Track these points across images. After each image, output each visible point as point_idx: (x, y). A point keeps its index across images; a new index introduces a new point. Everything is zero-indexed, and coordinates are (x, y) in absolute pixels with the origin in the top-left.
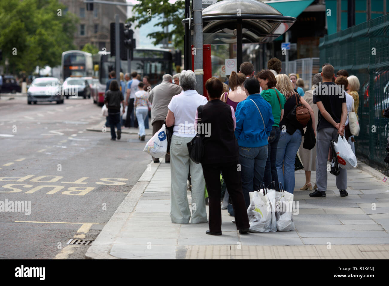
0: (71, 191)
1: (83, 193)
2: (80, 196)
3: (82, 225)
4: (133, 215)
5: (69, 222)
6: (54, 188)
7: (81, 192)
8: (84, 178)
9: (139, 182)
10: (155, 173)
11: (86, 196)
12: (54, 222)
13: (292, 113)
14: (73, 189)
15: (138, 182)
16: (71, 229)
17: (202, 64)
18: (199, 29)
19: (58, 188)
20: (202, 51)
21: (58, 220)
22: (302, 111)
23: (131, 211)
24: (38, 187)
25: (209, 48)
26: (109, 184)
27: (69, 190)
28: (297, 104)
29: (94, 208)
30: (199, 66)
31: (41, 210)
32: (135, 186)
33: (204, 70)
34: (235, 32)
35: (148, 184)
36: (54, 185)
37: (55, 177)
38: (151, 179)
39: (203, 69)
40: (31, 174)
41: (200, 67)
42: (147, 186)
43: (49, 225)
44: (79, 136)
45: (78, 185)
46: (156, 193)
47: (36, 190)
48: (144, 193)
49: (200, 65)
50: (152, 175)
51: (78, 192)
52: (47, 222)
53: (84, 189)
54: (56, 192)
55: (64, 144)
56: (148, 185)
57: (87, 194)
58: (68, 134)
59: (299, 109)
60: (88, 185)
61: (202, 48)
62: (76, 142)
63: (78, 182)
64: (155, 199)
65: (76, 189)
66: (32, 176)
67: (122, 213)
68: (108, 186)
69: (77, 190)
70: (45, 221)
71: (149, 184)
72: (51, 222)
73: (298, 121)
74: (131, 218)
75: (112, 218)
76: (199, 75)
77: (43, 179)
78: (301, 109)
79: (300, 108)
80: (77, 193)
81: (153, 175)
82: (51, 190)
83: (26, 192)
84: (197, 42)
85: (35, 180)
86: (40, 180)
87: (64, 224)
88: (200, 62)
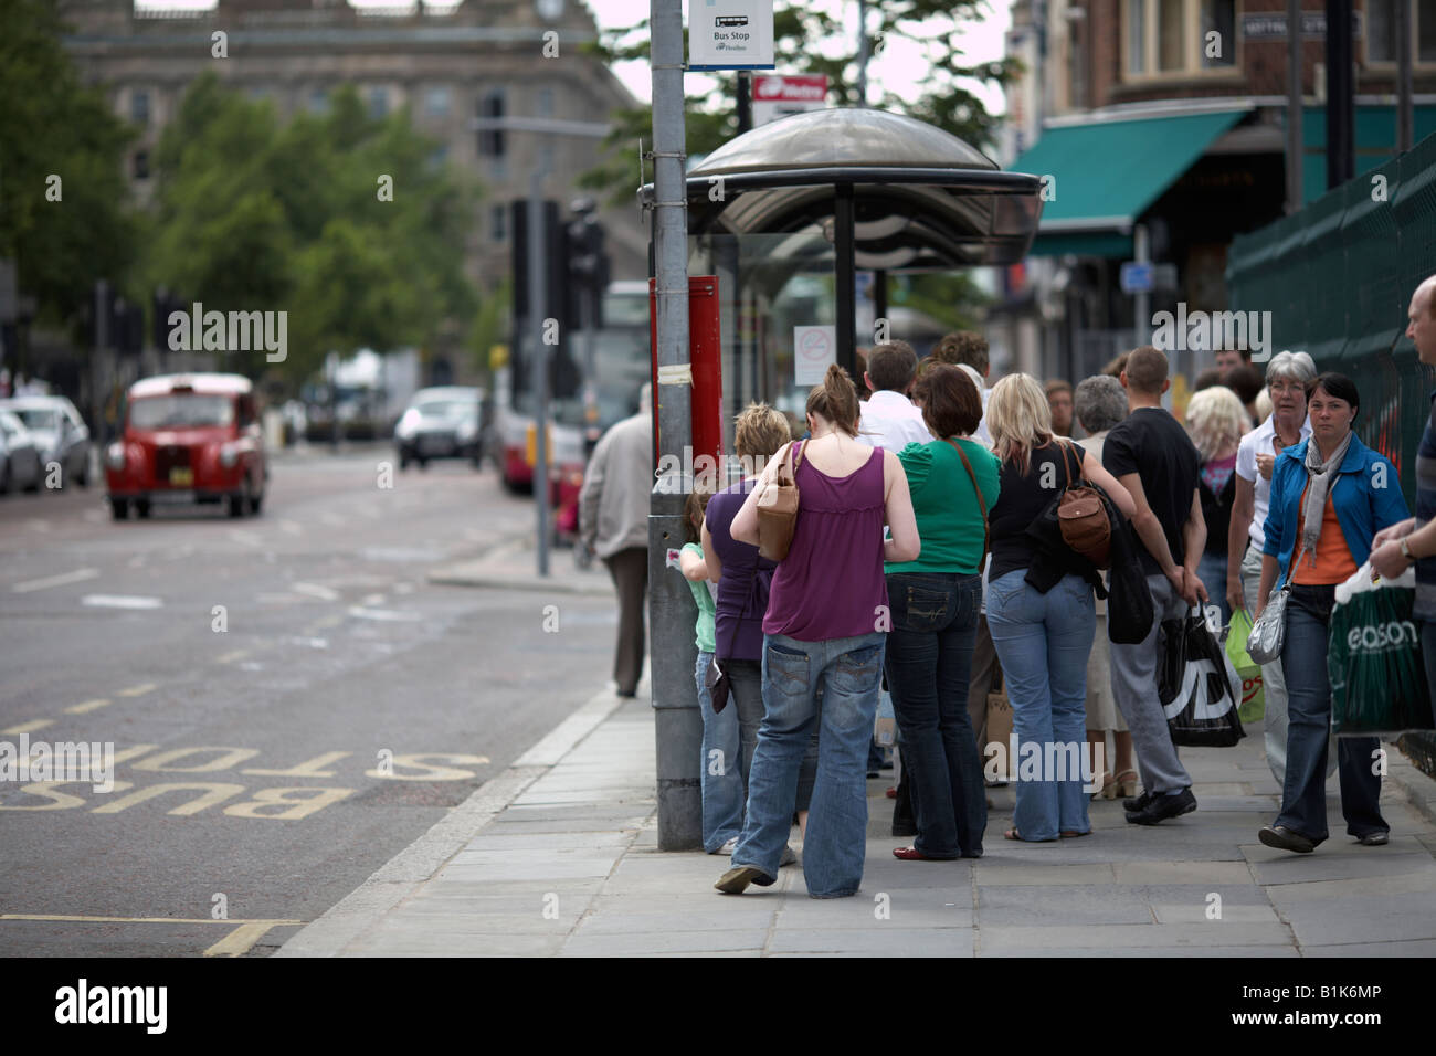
0: (260, 804)
1: (302, 810)
2: (283, 821)
3: (237, 926)
4: (424, 890)
5: (198, 917)
6: (205, 792)
7: (295, 806)
8: (333, 757)
9: (514, 768)
10: (587, 735)
11: (308, 821)
12: (143, 916)
13: (1048, 515)
14: (272, 796)
15: (509, 770)
16: (187, 944)
17: (684, 347)
18: (674, 219)
19: (221, 791)
20: (685, 299)
21: (160, 910)
22: (1078, 507)
23: (424, 878)
24: (148, 789)
25: (710, 288)
26: (412, 778)
27: (257, 801)
28: (1070, 481)
29: (314, 864)
30: (676, 353)
31: (117, 875)
32: (487, 786)
33: (693, 369)
34: (828, 231)
35: (539, 777)
36: (208, 781)
37: (229, 753)
38: (563, 757)
39: (689, 366)
40: (147, 742)
41: (678, 359)
42: (531, 784)
43: (116, 928)
44: (393, 600)
45: (299, 781)
46: (549, 810)
47: (136, 802)
48: (510, 808)
49: (678, 350)
50: (572, 743)
51: (284, 808)
52: (119, 916)
53: (311, 797)
54: (206, 809)
55: (322, 633)
56: (535, 781)
57: (318, 812)
58: (353, 595)
59: (1070, 501)
60: (334, 783)
61: (687, 291)
62: (372, 623)
63: (305, 770)
64: (533, 833)
65: (283, 796)
66: (147, 748)
67: (390, 882)
68: (404, 785)
69: (284, 801)
70: (109, 916)
71: (544, 779)
72: (132, 917)
73: (1068, 542)
74: (408, 904)
75: (342, 902)
76: (675, 386)
77: (185, 761)
78: (1076, 497)
79: (1072, 498)
80: (278, 810)
81: (576, 745)
82: (193, 800)
83: (98, 806)
84: (667, 268)
85: (151, 764)
86: (170, 764)
87: (175, 923)
88: (679, 340)
